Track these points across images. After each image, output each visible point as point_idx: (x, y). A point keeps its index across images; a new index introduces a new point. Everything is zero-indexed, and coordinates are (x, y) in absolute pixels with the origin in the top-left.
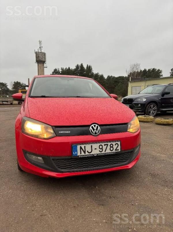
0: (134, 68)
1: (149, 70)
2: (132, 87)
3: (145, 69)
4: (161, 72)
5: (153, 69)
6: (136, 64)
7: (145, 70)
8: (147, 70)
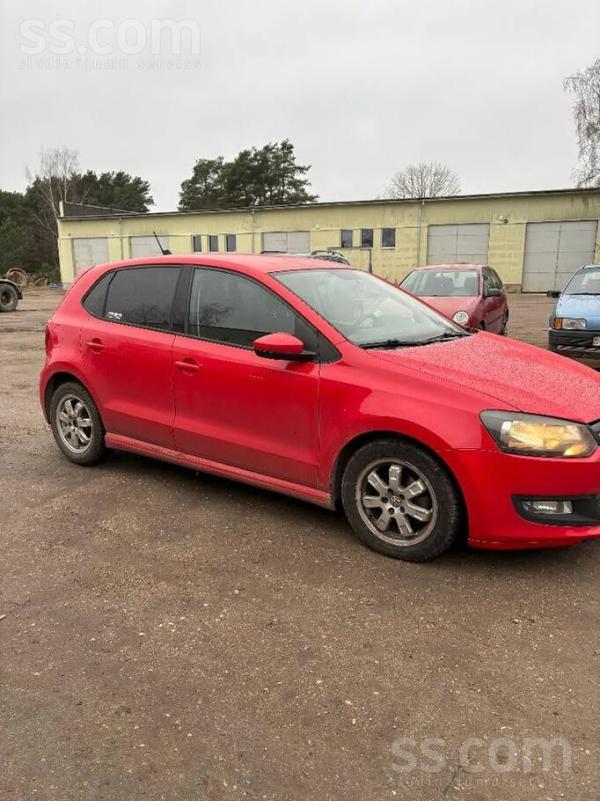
0: (55, 164)
1: (105, 177)
2: (73, 239)
3: (90, 173)
4: (145, 189)
5: (120, 175)
6: (61, 151)
7: (90, 177)
8: (99, 178)
